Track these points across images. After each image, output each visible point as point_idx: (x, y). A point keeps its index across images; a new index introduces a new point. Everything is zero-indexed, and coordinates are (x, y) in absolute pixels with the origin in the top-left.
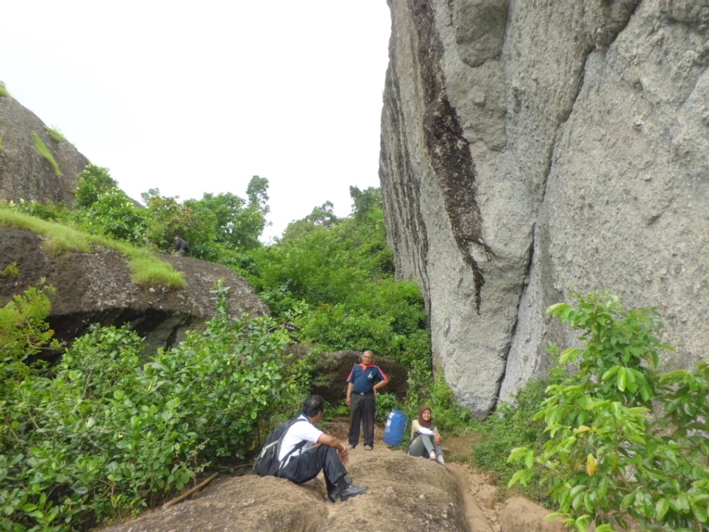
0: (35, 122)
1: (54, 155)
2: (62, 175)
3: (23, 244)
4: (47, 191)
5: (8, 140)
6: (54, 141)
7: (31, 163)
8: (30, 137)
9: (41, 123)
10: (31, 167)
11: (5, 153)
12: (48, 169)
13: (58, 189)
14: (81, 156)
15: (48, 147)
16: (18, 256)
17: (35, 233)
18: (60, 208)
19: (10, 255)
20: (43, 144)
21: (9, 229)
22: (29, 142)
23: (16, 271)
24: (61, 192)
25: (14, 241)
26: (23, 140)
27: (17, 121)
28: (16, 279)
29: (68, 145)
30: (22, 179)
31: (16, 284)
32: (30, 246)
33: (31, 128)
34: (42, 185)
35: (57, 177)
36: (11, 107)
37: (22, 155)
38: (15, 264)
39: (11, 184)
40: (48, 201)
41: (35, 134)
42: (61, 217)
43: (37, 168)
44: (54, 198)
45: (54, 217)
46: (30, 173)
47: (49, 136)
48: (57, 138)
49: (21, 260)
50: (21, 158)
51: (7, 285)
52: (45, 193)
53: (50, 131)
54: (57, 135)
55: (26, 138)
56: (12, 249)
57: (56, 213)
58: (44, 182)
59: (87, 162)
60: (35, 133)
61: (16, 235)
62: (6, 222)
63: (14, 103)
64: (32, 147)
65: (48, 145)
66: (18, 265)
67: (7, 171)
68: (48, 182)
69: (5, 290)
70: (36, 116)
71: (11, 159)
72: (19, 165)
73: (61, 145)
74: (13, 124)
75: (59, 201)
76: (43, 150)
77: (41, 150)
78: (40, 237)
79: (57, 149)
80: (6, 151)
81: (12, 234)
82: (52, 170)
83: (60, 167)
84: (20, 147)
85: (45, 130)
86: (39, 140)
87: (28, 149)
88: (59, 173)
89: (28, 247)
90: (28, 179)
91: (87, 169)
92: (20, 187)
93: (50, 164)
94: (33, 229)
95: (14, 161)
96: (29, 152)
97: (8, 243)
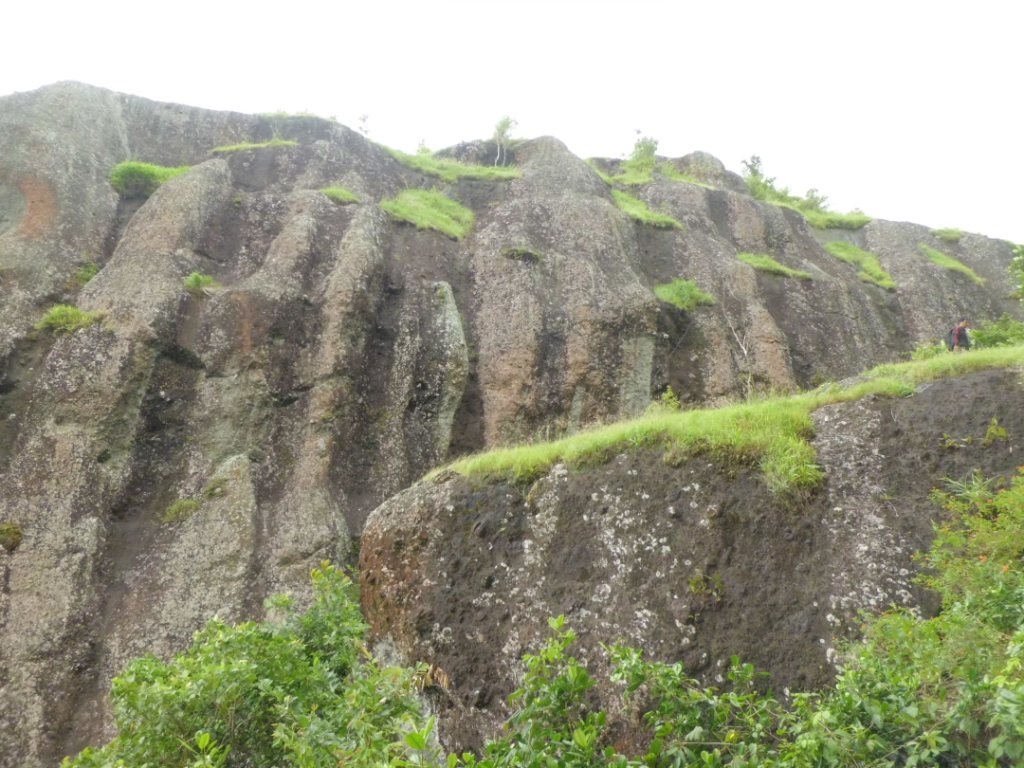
0: (916, 232)
1: (961, 260)
2: (985, 280)
3: (993, 388)
4: (975, 310)
5: (897, 271)
6: (951, 242)
7: (937, 286)
8: (920, 254)
9: (925, 229)
10: (940, 290)
11: (901, 289)
12: (961, 281)
13: (989, 301)
14: (998, 241)
15: (948, 254)
16: (993, 407)
17: (1001, 368)
18: (1005, 324)
19: (984, 409)
20: (940, 254)
21: (963, 376)
22: (922, 261)
23: (1002, 432)
24: (994, 303)
25: (979, 389)
26: (914, 261)
27: (896, 243)
28: (1007, 443)
29: (971, 237)
30: (937, 310)
31: (1011, 449)
32: (1004, 387)
33: (916, 241)
34: (965, 306)
35: (979, 286)
36: (881, 230)
37: (922, 281)
38: (995, 421)
39: (926, 322)
40: (984, 322)
41: (925, 246)
42: (1013, 336)
43: (947, 287)
44: (990, 315)
45: (1003, 340)
46: (942, 298)
47: (942, 239)
48: (952, 236)
49: (1001, 410)
50: (922, 285)
51: (999, 454)
52: (973, 314)
53: (940, 232)
54: (952, 232)
55: (916, 257)
56: (981, 400)
57: (1003, 333)
58: (967, 301)
59: (1011, 246)
60: (923, 246)
61: (978, 380)
62: (956, 369)
63: (882, 224)
64: (929, 264)
65: (947, 251)
66: (1000, 421)
67: (915, 309)
68: (969, 298)
69: (1001, 461)
70: (913, 225)
71: (911, 293)
72: (925, 295)
73: (963, 242)
74: (894, 249)
75: (999, 315)
76: (945, 262)
77: (943, 263)
78: (1011, 370)
79: (960, 249)
80: (901, 285)
81: (972, 381)
82: (968, 281)
83: (976, 271)
84: (914, 272)
85: (934, 234)
86: (932, 252)
87: (925, 269)
88: (979, 280)
89: (1001, 388)
90: (944, 307)
91: (1017, 255)
92: (939, 321)
93: (962, 275)
94: (994, 364)
95: (916, 293)
96: (928, 273)
97: (973, 393)
